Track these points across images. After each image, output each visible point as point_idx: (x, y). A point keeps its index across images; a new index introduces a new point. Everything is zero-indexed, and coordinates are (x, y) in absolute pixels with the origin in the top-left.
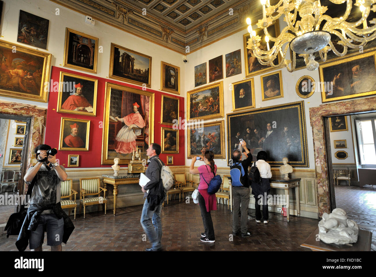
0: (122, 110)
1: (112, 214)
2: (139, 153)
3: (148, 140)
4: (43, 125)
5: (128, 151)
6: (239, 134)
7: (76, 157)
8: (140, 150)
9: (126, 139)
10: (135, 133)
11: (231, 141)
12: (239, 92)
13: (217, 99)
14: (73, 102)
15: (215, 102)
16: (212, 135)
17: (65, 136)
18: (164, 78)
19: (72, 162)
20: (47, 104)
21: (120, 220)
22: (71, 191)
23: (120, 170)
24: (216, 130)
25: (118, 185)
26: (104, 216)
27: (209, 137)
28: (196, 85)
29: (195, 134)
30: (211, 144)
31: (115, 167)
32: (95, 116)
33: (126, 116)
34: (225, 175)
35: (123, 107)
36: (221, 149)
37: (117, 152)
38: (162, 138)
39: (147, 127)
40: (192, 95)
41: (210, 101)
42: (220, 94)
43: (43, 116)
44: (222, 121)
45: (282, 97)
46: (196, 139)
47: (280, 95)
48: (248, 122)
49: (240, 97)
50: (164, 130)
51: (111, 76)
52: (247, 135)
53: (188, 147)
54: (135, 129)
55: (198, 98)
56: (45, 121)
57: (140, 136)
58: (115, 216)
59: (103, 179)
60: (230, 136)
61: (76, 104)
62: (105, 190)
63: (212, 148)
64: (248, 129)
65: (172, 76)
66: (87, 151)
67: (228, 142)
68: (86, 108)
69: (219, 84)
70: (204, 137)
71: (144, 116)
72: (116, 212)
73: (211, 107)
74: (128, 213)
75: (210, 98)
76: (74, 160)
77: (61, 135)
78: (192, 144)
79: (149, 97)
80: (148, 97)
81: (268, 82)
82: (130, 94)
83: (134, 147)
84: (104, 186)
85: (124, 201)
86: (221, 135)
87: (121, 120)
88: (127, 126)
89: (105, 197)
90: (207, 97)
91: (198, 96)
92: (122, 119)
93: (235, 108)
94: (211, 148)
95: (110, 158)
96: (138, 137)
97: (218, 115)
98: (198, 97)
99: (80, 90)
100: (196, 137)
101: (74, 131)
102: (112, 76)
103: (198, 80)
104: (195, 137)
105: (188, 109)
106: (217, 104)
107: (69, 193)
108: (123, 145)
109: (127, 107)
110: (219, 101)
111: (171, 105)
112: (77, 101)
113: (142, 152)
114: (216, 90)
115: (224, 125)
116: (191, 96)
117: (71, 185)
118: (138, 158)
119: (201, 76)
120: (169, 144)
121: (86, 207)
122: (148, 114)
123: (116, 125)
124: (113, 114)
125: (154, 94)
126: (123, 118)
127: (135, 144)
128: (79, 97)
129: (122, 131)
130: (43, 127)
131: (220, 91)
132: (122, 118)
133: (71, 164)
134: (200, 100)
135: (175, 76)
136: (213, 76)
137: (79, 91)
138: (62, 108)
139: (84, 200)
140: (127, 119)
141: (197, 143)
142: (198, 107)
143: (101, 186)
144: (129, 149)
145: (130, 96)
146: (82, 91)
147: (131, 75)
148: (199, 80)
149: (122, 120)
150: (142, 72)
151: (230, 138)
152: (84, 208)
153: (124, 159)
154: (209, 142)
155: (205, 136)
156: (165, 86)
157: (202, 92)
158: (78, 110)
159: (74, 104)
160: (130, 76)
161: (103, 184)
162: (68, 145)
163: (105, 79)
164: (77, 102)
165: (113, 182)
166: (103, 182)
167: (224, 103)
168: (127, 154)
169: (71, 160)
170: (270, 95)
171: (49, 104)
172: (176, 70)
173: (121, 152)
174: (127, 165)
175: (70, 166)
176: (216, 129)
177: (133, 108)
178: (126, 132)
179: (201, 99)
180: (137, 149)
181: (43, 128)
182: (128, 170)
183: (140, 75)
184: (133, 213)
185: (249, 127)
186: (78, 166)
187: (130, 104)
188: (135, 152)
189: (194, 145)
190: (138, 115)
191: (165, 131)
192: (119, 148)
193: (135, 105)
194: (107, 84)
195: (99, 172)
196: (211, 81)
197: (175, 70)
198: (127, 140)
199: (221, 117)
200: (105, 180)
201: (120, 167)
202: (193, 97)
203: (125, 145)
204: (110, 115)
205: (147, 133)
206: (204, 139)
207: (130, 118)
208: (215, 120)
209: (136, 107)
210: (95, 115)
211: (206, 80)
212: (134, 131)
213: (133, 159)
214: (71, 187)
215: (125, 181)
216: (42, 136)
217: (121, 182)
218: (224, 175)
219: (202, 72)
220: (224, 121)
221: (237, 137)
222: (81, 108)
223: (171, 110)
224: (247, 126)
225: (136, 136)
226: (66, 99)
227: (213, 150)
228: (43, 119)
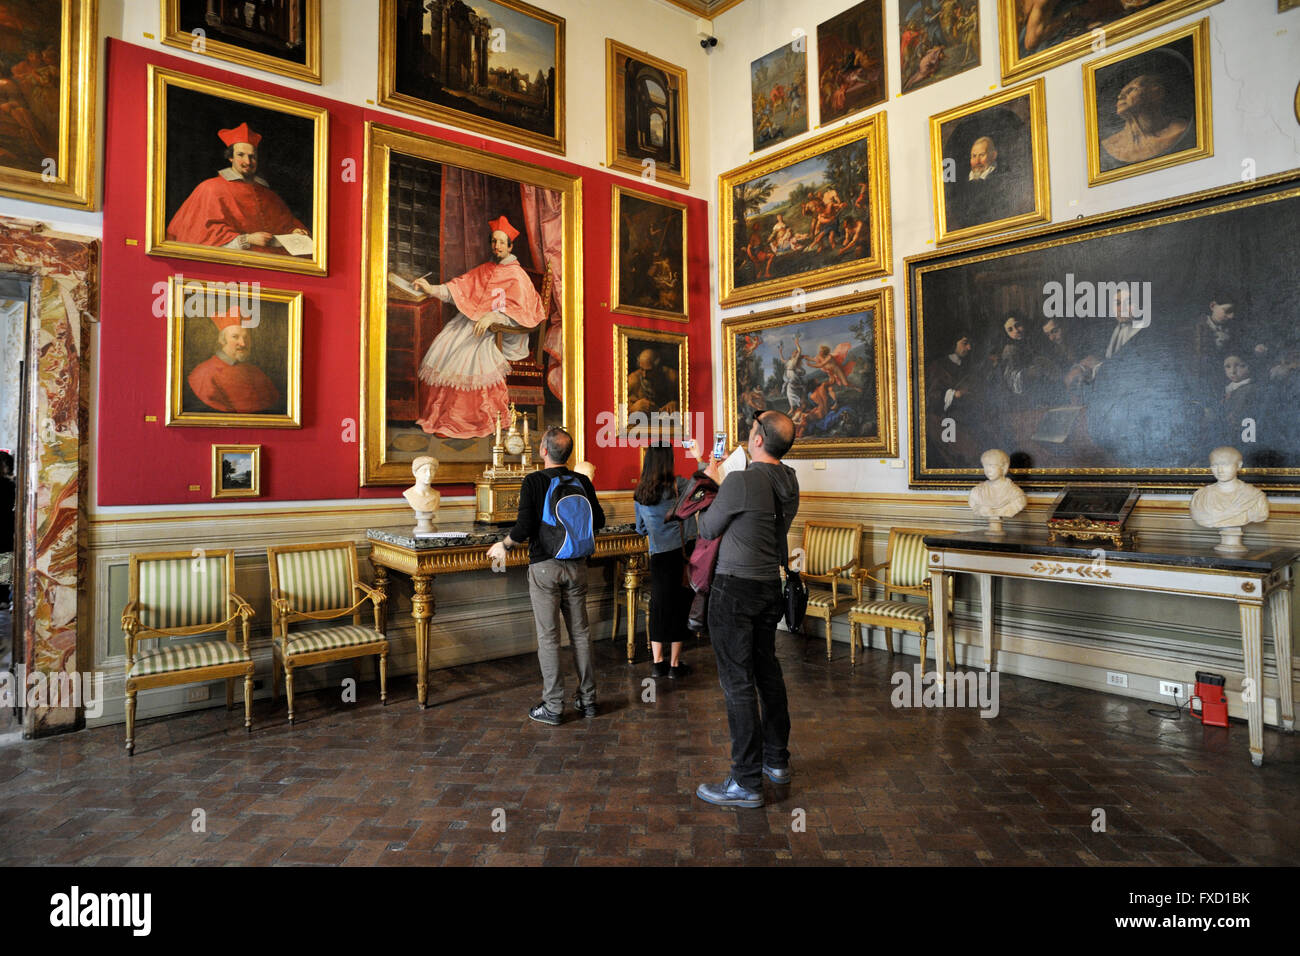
0: (442, 249)
1: (413, 698)
2: (522, 437)
3: (558, 379)
4: (86, 313)
5: (475, 428)
6: (968, 347)
7: (249, 456)
8: (526, 423)
9: (466, 374)
10: (501, 350)
11: (926, 379)
12: (969, 154)
13: (857, 193)
14: (218, 208)
15: (848, 208)
16: (834, 353)
17: (190, 364)
18: (619, 117)
19: (232, 475)
20: (98, 217)
21: (446, 730)
22: (232, 601)
23: (442, 507)
24: (854, 334)
25: (433, 576)
26: (375, 707)
27: (824, 362)
28: (758, 146)
29: (757, 353)
30: (832, 395)
31: (418, 497)
32: (323, 272)
33: (460, 273)
34: (898, 525)
35: (447, 236)
36: (876, 413)
37: (426, 430)
38: (620, 370)
39: (552, 322)
40: (742, 186)
41: (824, 206)
42: (872, 173)
43: (84, 270)
44: (884, 289)
45: (1207, 154)
46: (763, 375)
47: (1194, 145)
48: (1014, 288)
49: (972, 176)
50: (625, 339)
51: (387, 95)
52: (1008, 350)
53: (727, 408)
54: (500, 334)
55: (769, 200)
56: (92, 296)
57: (523, 360)
58: (423, 708)
59: (371, 548)
60: (921, 354)
61: (233, 218)
62: (377, 597)
63: (837, 410)
64: (1010, 323)
65: (653, 106)
66: (294, 429)
67: (913, 385)
68: (283, 240)
69: (869, 128)
70: (798, 364)
71: (542, 276)
72: (428, 691)
73: (832, 234)
74: (483, 693)
75: (826, 195)
76: (240, 470)
77: (174, 357)
78: (746, 396)
79: (560, 195)
80: (553, 192)
81: (1124, 90)
82: (473, 177)
83: (502, 410)
84: (378, 577)
85: (465, 639)
86: (879, 353)
87: (441, 291)
88: (466, 320)
89: (377, 627)
90: (812, 190)
91: (769, 188)
92: (442, 286)
93: (948, 231)
94: (829, 410)
95: (399, 457)
96: (515, 366)
97: (863, 264)
98: (769, 195)
99: (250, 157)
100: (762, 366)
101: (230, 340)
102: (390, 97)
103: (768, 121)
104: (758, 365)
105: (723, 247)
106: (859, 219)
107: (223, 610)
108: (454, 403)
109: (463, 235)
110: (866, 201)
111: (653, 233)
112: (239, 205)
113: (535, 429)
114: (853, 156)
115: (892, 310)
116: (738, 190)
117: (229, 578)
118: (519, 456)
119: (780, 102)
120: (648, 399)
121: (296, 671)
122: (558, 266)
123: (418, 317)
124: (402, 266)
125: (580, 179)
126: (450, 285)
127: (504, 395)
128: (243, 189)
129: (445, 340)
130: (84, 320)
131: (872, 160)
132: (444, 283)
133: (227, 483)
134: (776, 207)
135: (666, 107)
136: (840, 93)
137: (246, 160)
138: (167, 236)
139: (288, 641)
140: (468, 289)
141: (767, 392)
142: (772, 235)
143: (362, 579)
144: (480, 418)
145: (474, 186)
146: (258, 161)
147: (475, 94)
148: (772, 120)
149: (446, 293)
150: (523, 83)
151: (921, 367)
152: (288, 676)
153: (461, 459)
154: (821, 387)
155: (804, 361)
156: (627, 148)
157: (787, 168)
158: (245, 248)
159: (222, 217)
160: (470, 98)
161: (371, 571)
162: (206, 401)
163: (363, 110)
164: (237, 212)
165: (409, 563)
166: (370, 559)
167: (889, 210)
168: (472, 441)
169: (227, 468)
170: (1135, 152)
171: (106, 218)
172: (671, 81)
173: (446, 432)
174: (470, 488)
175: (221, 495)
176: (854, 329)
177: (490, 242)
178: (461, 346)
179: (784, 203)
180: (513, 416)
181: (89, 328)
182: (477, 507)
183: (515, 96)
184: (501, 695)
185: (1013, 314)
186: (257, 492)
187: (476, 224)
188: (505, 430)
189: (754, 399)
190: (512, 269)
191: (629, 340)
192: (435, 415)
193: (498, 229)
194: (371, 131)
195: (351, 520)
196: (827, 116)
197: (666, 82)
198: (470, 379)
199: (879, 273)
200: (377, 552)
201: (442, 495)
202: (746, 196)
203: (460, 401)
204: (389, 272)
205: (556, 350)
206: (799, 374)
207: (481, 284)
208: (848, 290)
209: (502, 236)
210: (325, 269)
211: (805, 117)
212: (496, 341)
213: (495, 462)
214: (230, 586)
215: (463, 559)
216: (84, 361)
217: (446, 564)
218: (892, 529)
219: (786, 84)
220: (891, 289)
221: (954, 358)
222: (258, 238)
223: (655, 254)
224: (1006, 309)
225: (507, 364)
226: (187, 197)
227: (840, 418)
228: (84, 284)
